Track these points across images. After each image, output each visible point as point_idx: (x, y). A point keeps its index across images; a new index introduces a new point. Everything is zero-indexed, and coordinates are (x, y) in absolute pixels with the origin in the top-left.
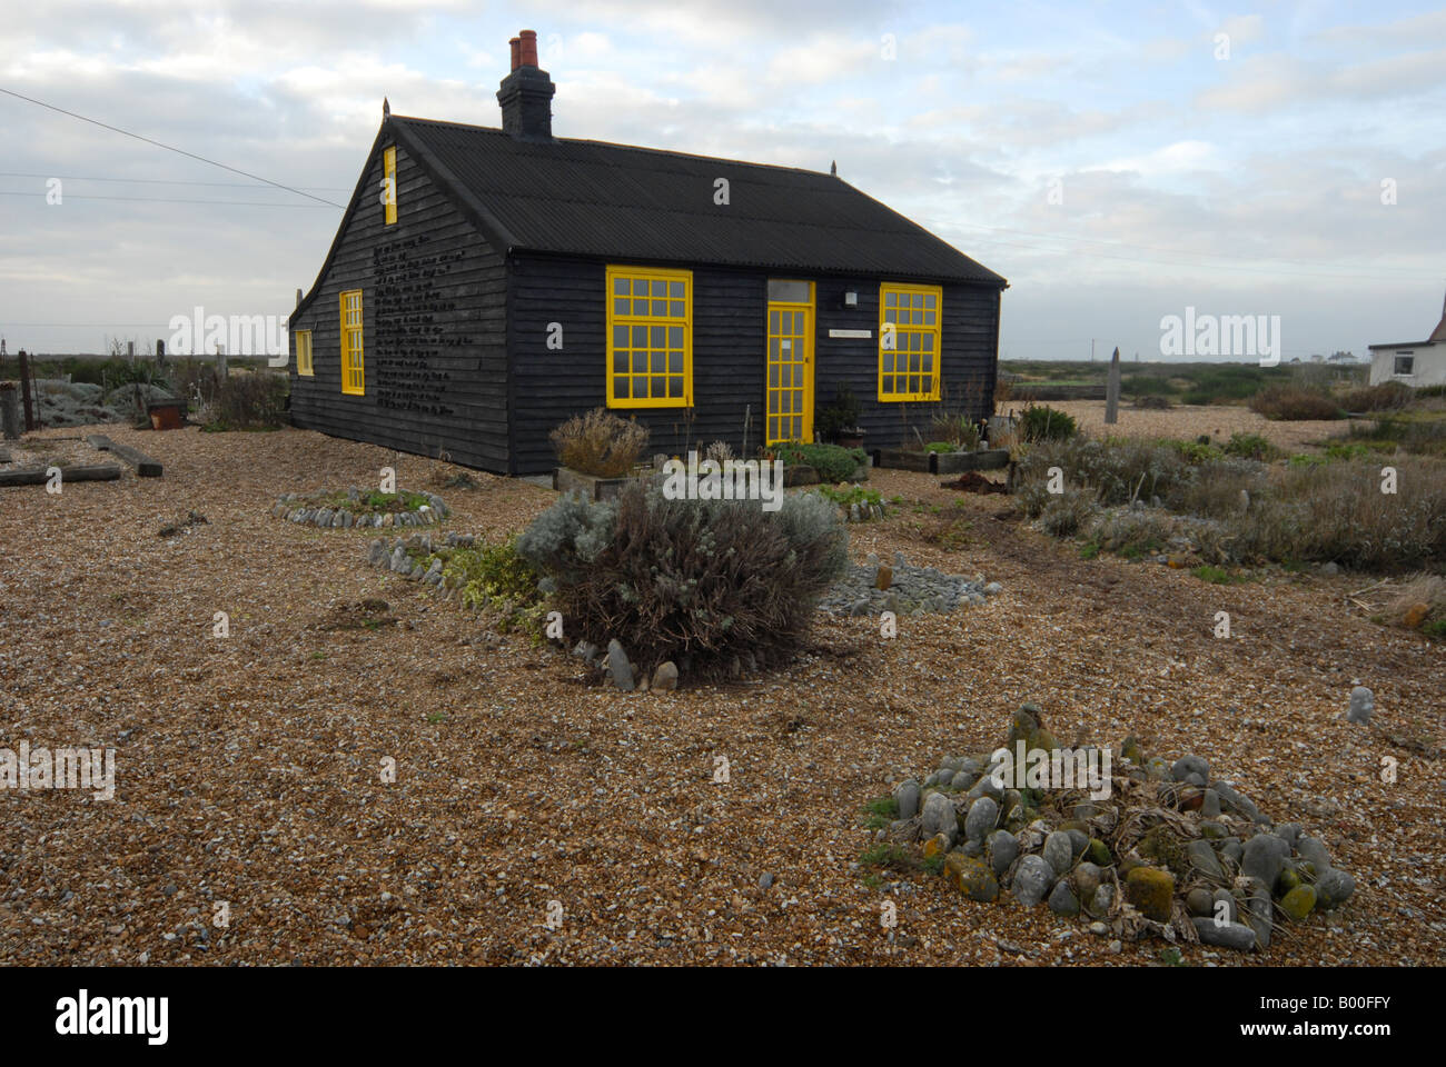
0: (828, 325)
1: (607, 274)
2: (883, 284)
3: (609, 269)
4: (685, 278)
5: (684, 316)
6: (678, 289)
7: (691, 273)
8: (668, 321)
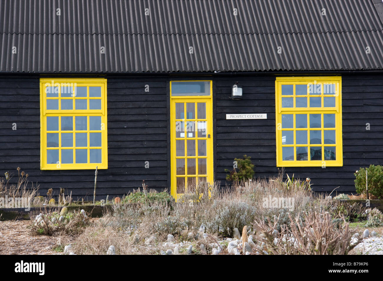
0: (225, 111)
1: (41, 84)
2: (277, 78)
3: (42, 80)
4: (102, 84)
5: (100, 109)
6: (96, 91)
7: (106, 80)
8: (88, 112)
